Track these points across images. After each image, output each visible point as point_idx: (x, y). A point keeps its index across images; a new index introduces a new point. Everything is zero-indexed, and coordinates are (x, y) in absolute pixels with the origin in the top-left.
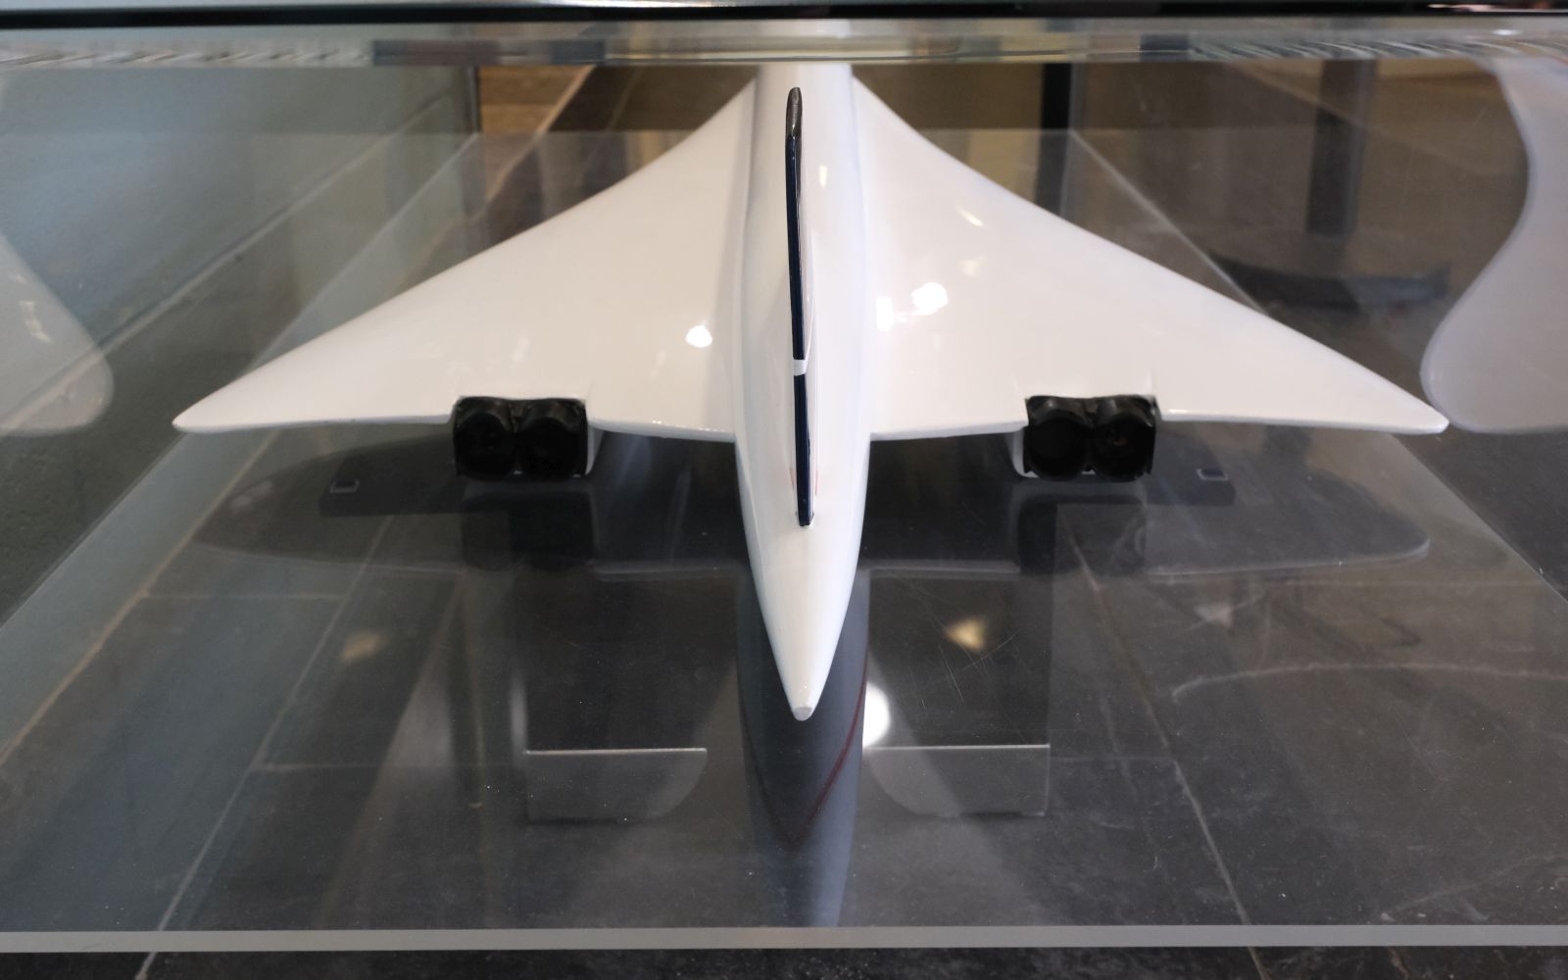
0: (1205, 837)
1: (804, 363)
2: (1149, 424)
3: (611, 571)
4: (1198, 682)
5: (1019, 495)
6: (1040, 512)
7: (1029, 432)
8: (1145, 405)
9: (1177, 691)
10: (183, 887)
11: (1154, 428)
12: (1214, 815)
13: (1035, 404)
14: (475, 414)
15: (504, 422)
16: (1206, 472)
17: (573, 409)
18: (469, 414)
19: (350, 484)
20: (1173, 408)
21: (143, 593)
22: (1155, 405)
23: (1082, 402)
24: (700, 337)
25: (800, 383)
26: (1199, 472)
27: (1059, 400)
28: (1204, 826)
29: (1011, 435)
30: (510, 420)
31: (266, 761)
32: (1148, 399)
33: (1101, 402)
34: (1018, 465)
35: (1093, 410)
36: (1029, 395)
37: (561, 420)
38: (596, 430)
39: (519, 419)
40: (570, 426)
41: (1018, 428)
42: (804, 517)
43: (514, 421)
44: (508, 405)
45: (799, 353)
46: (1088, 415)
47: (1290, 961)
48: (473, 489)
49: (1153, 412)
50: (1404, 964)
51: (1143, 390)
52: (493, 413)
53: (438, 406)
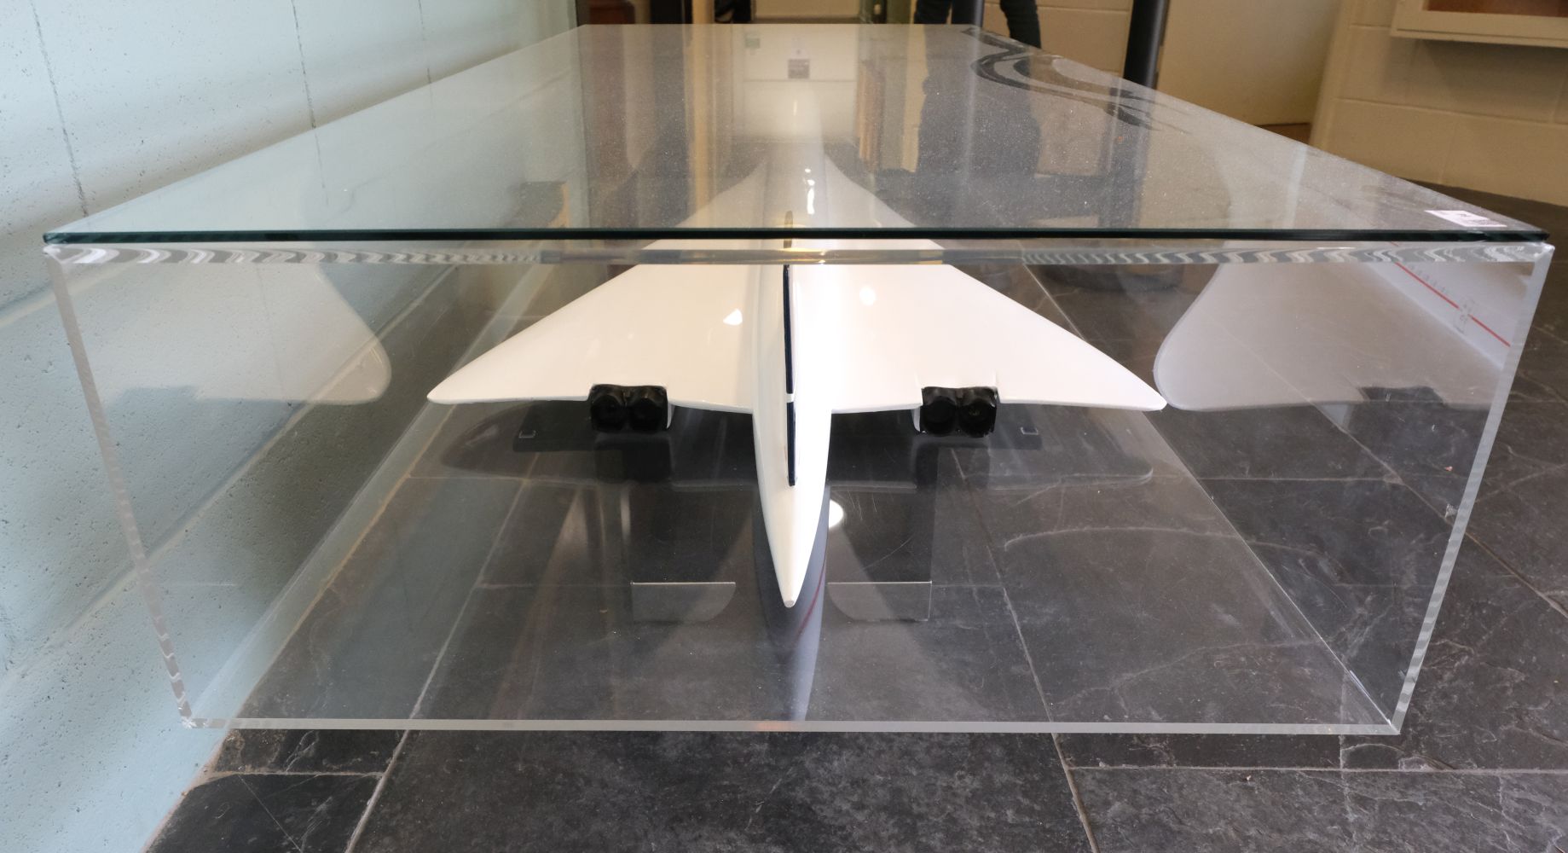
0: (1019, 635)
1: (792, 395)
2: (993, 406)
3: (680, 486)
4: (1020, 538)
5: (917, 443)
6: (928, 453)
7: (923, 409)
8: (990, 393)
9: (1007, 544)
10: (439, 659)
11: (995, 408)
12: (1025, 622)
13: (927, 392)
14: (602, 393)
15: (619, 401)
16: (1026, 430)
17: (659, 392)
18: (600, 395)
19: (531, 433)
20: (1007, 396)
21: (407, 475)
22: (997, 393)
23: (955, 391)
24: (735, 318)
25: (790, 407)
26: (1022, 429)
27: (941, 390)
28: (1018, 628)
29: (913, 410)
30: (623, 400)
31: (483, 582)
32: (993, 389)
33: (966, 391)
34: (917, 426)
35: (960, 396)
36: (923, 387)
37: (652, 400)
38: (672, 405)
39: (628, 399)
40: (658, 403)
41: (918, 406)
42: (792, 481)
43: (625, 400)
44: (621, 390)
45: (790, 390)
46: (957, 399)
47: (1063, 703)
48: (601, 437)
49: (996, 397)
50: (1126, 705)
51: (990, 384)
52: (612, 394)
53: (581, 392)
